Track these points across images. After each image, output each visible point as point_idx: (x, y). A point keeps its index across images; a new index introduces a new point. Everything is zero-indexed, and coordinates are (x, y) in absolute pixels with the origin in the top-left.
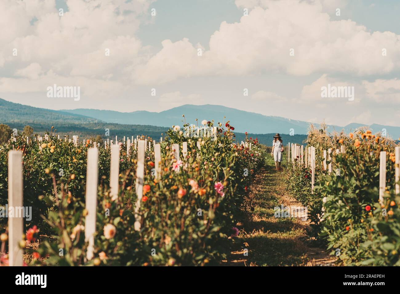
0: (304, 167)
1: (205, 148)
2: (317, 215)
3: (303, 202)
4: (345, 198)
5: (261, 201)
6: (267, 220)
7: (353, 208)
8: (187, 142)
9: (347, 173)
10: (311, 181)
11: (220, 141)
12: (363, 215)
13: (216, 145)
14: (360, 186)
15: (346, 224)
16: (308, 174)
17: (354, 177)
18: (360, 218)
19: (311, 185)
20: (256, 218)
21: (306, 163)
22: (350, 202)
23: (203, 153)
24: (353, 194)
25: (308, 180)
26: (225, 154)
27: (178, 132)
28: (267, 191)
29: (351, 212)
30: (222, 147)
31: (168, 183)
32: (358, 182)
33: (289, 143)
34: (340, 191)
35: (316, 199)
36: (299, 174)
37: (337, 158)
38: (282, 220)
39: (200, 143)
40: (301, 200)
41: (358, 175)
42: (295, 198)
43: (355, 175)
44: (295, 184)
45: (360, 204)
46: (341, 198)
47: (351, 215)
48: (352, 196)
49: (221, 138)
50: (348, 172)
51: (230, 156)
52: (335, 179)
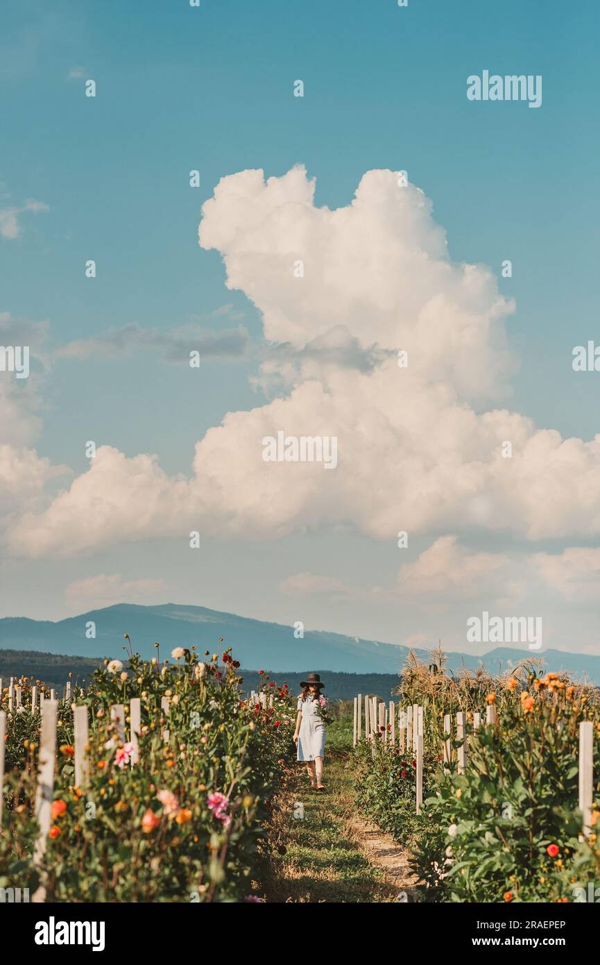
0: (398, 752)
1: (180, 711)
2: (432, 863)
3: (397, 833)
4: (499, 826)
5: (300, 830)
6: (316, 874)
7: (520, 849)
8: (140, 696)
9: (504, 769)
10: (415, 785)
11: (214, 695)
12: (542, 866)
13: (204, 704)
14: (534, 800)
15: (503, 887)
16: (408, 769)
17: (522, 778)
18: (534, 871)
19: (414, 794)
20: (291, 871)
21: (402, 742)
22: (512, 836)
23: (176, 723)
24: (518, 817)
25: (408, 783)
26: (226, 725)
27: (119, 674)
28: (312, 808)
29: (513, 859)
30: (217, 709)
31: (105, 797)
32: (530, 790)
33: (360, 695)
34: (487, 812)
35: (426, 826)
36: (385, 769)
37: (483, 737)
38: (350, 875)
39: (169, 701)
40: (391, 829)
41: (529, 776)
42: (378, 824)
43: (523, 775)
44: (378, 791)
45: (535, 840)
46: (491, 828)
47: (514, 865)
48: (516, 822)
49: (215, 689)
50: (507, 768)
51: (236, 731)
52: (476, 784)
